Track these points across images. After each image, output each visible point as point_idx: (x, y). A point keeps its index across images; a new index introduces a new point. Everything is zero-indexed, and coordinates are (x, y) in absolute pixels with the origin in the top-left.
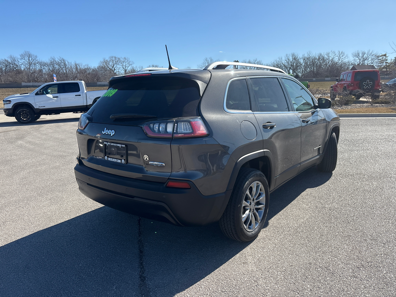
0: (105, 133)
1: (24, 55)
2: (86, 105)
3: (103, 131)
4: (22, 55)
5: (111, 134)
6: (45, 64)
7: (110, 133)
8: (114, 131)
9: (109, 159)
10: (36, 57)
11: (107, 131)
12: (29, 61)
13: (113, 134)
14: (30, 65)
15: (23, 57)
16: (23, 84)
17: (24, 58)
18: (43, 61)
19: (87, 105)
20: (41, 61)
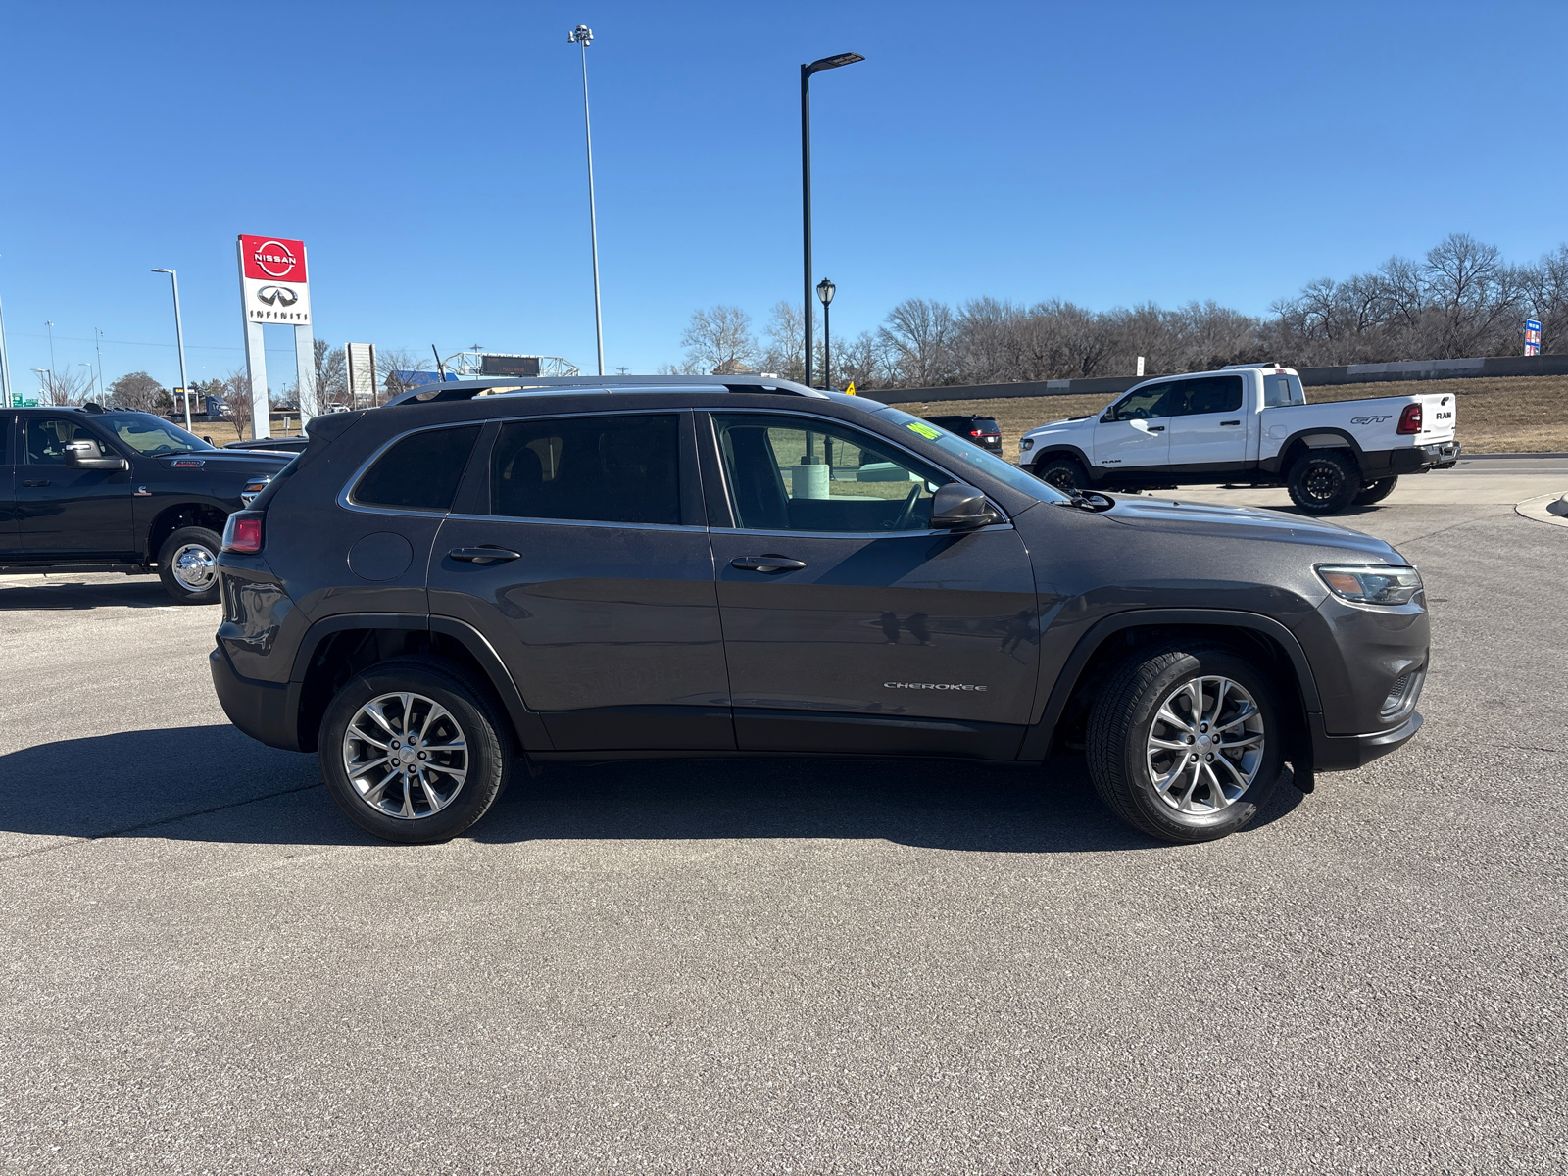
1: (1445, 251)
2: (1256, 459)
4: (1436, 251)
6: (1526, 280)
10: (1493, 252)
12: (1460, 273)
14: (1461, 290)
15: (1437, 258)
16: (1355, 368)
17: (1442, 263)
18: (1517, 265)
19: (1258, 461)
20: (1508, 268)
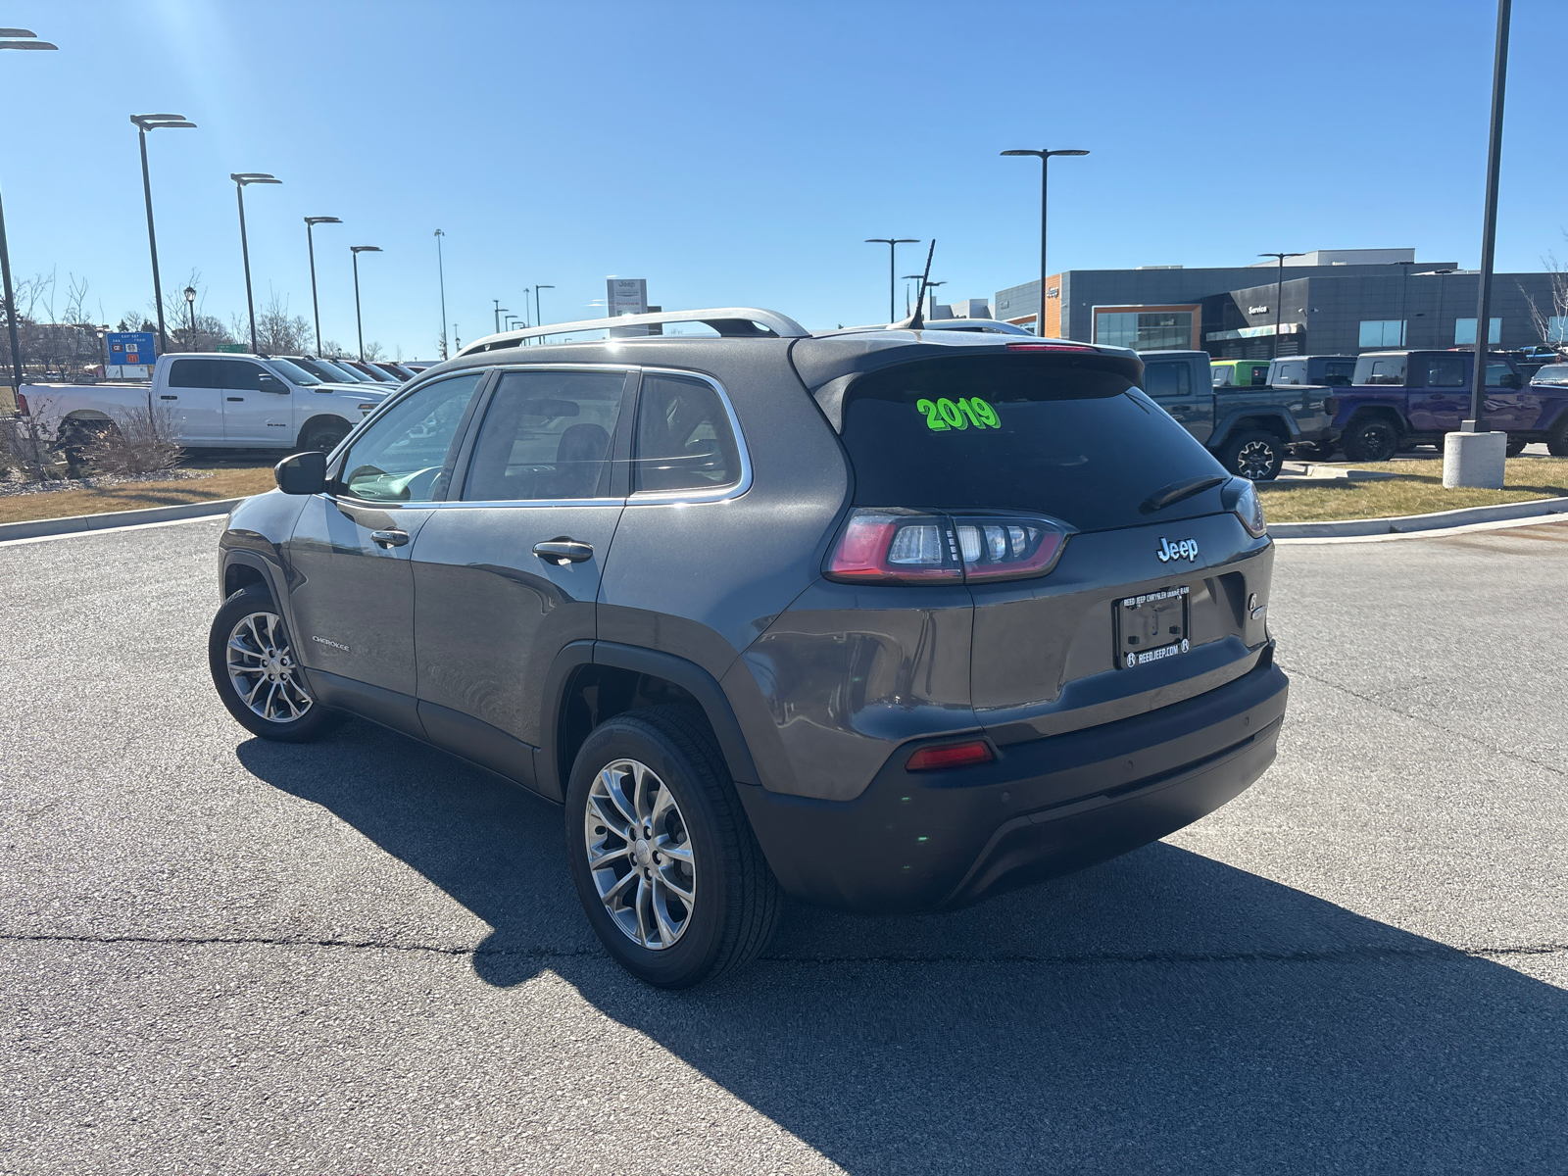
0: (1171, 558)
3: (1160, 553)
5: (1188, 556)
7: (1185, 552)
8: (1193, 542)
9: (1141, 657)
11: (1173, 548)
13: (1196, 553)
